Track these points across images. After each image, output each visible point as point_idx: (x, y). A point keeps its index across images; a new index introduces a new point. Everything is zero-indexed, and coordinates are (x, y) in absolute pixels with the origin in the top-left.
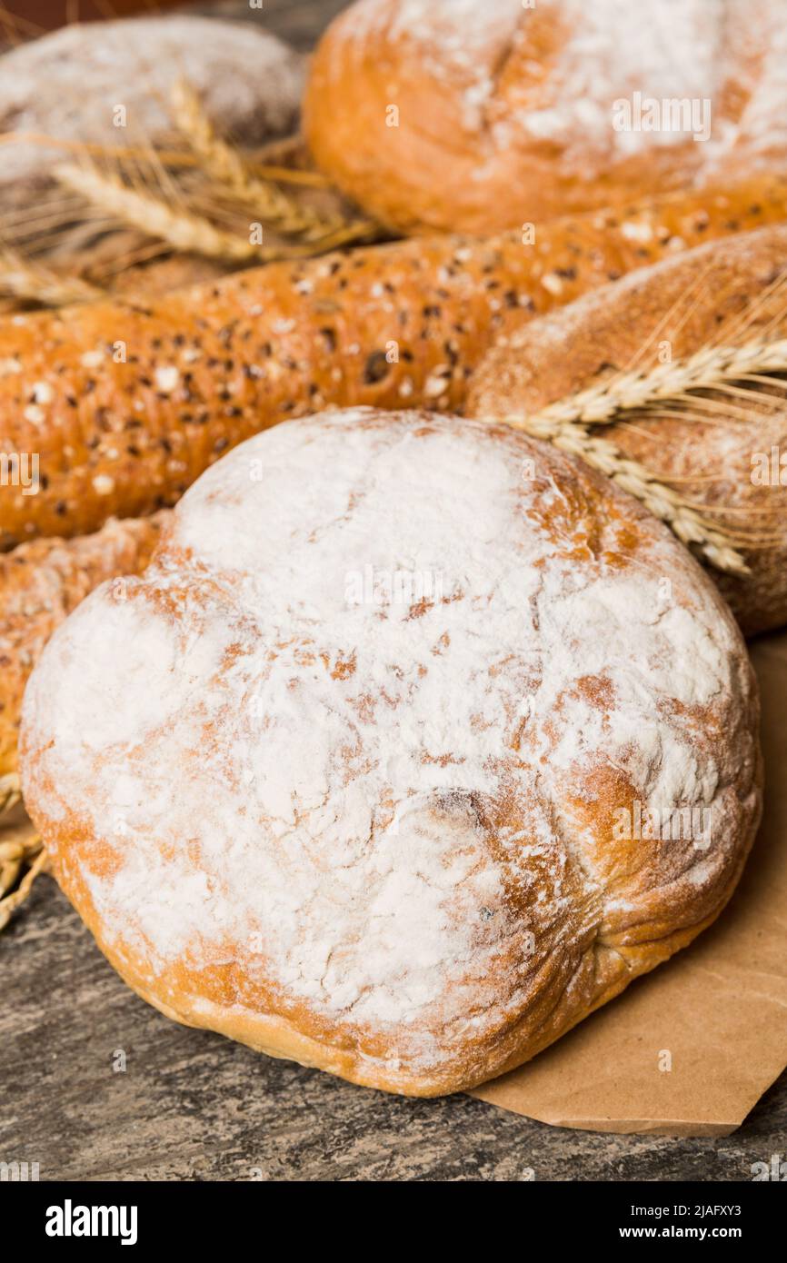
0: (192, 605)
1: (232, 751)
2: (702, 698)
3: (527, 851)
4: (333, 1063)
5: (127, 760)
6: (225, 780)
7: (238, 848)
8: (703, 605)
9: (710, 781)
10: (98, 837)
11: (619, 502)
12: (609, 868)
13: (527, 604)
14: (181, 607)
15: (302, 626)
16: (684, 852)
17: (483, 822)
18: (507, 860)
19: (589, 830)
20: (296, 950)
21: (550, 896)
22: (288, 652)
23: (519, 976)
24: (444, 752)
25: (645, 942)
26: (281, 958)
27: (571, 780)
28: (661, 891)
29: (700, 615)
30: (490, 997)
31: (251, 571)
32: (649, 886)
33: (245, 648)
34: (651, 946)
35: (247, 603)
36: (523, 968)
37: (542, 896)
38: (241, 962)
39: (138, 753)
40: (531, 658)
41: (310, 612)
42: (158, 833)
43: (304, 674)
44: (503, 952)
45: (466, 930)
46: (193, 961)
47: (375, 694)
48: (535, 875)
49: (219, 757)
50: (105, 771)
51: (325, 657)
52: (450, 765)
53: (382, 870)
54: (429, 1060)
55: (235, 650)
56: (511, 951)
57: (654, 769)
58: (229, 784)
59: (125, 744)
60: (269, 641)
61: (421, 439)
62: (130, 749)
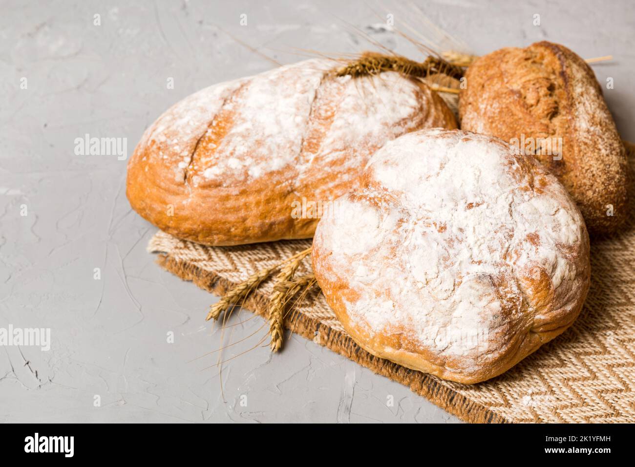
0: (384, 204)
1: (402, 257)
2: (571, 242)
3: (509, 296)
4: (435, 371)
5: (361, 260)
6: (400, 268)
7: (404, 292)
8: (571, 208)
9: (573, 273)
10: (350, 287)
11: (539, 168)
12: (537, 303)
13: (508, 207)
14: (380, 204)
15: (425, 212)
16: (564, 298)
17: (494, 285)
18: (502, 299)
19: (530, 289)
20: (426, 329)
21: (517, 312)
22: (421, 222)
23: (505, 340)
24: (479, 260)
25: (548, 331)
26: (420, 331)
27: (524, 271)
28: (555, 313)
29: (570, 212)
30: (495, 347)
31: (404, 191)
32: (551, 310)
33: (405, 220)
34: (550, 333)
35: (404, 204)
36: (506, 338)
37: (514, 312)
38: (405, 333)
39: (367, 257)
40: (510, 227)
41: (427, 207)
42: (374, 286)
43: (428, 230)
44: (500, 331)
45: (488, 323)
46: (386, 333)
47: (454, 238)
48: (512, 304)
49: (397, 259)
50: (353, 264)
51: (435, 224)
52: (481, 264)
53: (457, 301)
54: (471, 369)
55: (401, 221)
56: (503, 331)
57: (554, 267)
58: (402, 269)
59: (361, 254)
60: (413, 218)
61: (465, 142)
62: (363, 256)
